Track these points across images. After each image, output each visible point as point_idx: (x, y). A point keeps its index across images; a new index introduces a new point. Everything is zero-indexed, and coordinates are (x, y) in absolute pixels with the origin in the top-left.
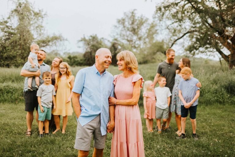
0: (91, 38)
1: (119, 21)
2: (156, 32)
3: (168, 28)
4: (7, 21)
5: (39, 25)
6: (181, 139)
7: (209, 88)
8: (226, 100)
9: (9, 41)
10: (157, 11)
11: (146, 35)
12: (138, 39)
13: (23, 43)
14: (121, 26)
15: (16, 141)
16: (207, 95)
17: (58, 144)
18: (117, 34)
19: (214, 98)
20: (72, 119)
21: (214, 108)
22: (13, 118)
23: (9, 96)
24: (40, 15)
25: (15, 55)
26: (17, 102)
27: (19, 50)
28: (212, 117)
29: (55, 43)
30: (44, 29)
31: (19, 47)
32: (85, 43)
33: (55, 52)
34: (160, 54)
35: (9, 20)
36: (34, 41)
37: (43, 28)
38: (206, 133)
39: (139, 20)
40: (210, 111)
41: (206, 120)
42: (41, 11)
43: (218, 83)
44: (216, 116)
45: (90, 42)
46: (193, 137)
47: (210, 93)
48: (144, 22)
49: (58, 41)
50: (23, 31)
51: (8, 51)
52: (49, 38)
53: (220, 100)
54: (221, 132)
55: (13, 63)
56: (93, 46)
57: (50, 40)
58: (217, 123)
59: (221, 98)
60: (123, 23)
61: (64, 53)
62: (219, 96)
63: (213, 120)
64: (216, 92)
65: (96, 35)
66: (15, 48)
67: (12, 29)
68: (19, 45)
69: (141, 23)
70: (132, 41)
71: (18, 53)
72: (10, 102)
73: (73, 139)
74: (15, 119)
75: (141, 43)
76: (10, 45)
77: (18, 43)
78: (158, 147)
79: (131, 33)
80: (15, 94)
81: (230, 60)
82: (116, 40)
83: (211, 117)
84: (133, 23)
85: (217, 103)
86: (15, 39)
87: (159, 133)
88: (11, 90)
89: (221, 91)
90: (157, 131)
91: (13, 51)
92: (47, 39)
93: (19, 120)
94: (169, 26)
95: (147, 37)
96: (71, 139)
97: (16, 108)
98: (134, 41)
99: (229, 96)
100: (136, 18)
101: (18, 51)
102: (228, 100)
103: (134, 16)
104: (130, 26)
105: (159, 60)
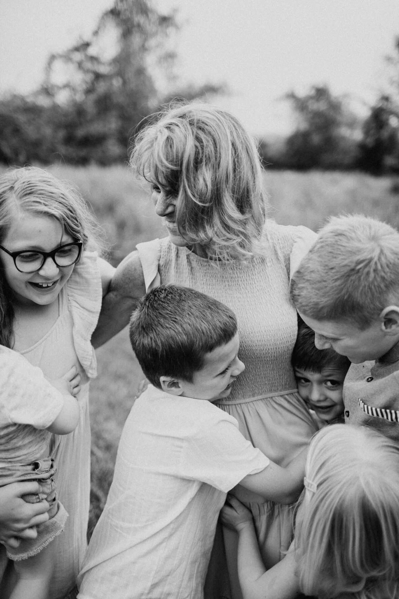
35: (94, 40)
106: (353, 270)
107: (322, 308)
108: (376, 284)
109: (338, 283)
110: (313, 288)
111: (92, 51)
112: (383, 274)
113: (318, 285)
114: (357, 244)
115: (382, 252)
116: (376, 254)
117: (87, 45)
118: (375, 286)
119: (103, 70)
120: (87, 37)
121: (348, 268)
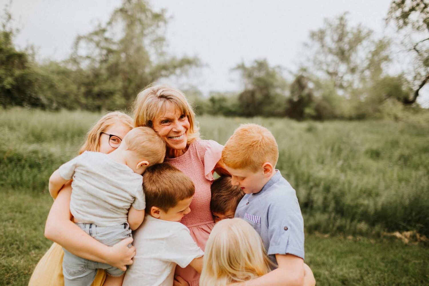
0: (255, 65)
1: (313, 35)
2: (386, 59)
3: (415, 49)
11: (366, 64)
12: (349, 72)
13: (127, 69)
14: (317, 46)
18: (308, 60)
25: (112, 91)
29: (186, 70)
30: (168, 45)
32: (243, 74)
35: (109, 28)
37: (166, 43)
39: (354, 34)
42: (165, 10)
45: (252, 72)
48: (364, 38)
51: (102, 83)
52: (175, 61)
56: (259, 80)
57: (177, 64)
60: (322, 39)
67: (113, 43)
68: (121, 72)
69: (358, 39)
70: (336, 74)
75: (356, 78)
79: (336, 58)
82: (304, 70)
84: (340, 39)
91: (109, 83)
92: (171, 63)
94: (417, 44)
95: (368, 68)
98: (340, 75)
100: (348, 29)
103: (344, 25)
104: (333, 46)
105: (389, 115)
106: (251, 145)
107: (237, 163)
108: (260, 151)
109: (244, 151)
110: (233, 154)
111: (107, 35)
112: (263, 147)
113: (235, 153)
114: (253, 134)
115: (263, 138)
116: (261, 138)
117: (104, 31)
118: (260, 153)
119: (114, 47)
120: (104, 26)
121: (249, 145)
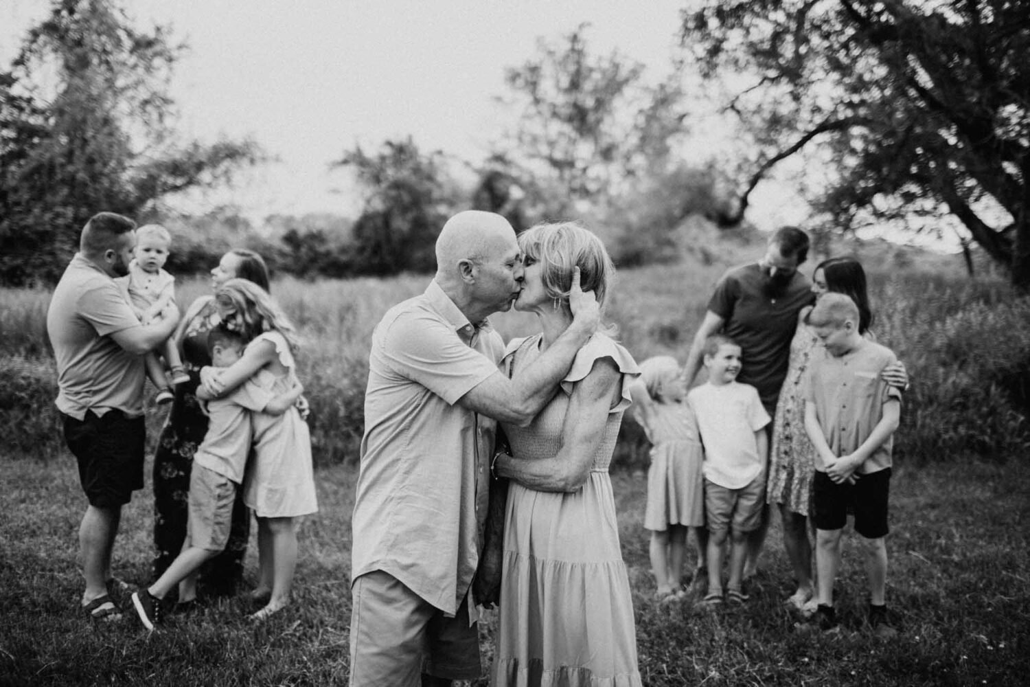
0: (387, 151)
1: (514, 77)
2: (678, 126)
3: (733, 107)
4: (9, 75)
5: (154, 94)
6: (816, 633)
7: (929, 383)
8: (1008, 439)
9: (20, 166)
10: (687, 29)
11: (634, 140)
12: (598, 158)
13: (81, 175)
14: (525, 98)
15: (35, 647)
16: (925, 417)
17: (238, 664)
18: (506, 136)
19: (955, 429)
20: (303, 531)
21: (955, 477)
22: (27, 527)
23: (12, 424)
24: (157, 48)
25: (48, 227)
26: (49, 450)
27: (65, 204)
28: (951, 521)
29: (226, 172)
30: (178, 112)
31: (65, 191)
32: (361, 175)
33: (229, 213)
34: (700, 226)
36: (131, 167)
37: (172, 108)
38: (931, 601)
39: (604, 72)
40: (938, 493)
41: (924, 537)
42: (164, 30)
43: (970, 360)
44: (970, 519)
45: (382, 170)
46: (871, 622)
47: (935, 405)
48: (626, 81)
49: (239, 167)
50: (84, 121)
51: (17, 209)
52: (201, 151)
53: (981, 438)
54: (999, 596)
55: (38, 262)
56: (397, 185)
57: (204, 159)
58: (977, 552)
59: (989, 431)
60: (533, 85)
61: (269, 220)
62: (979, 422)
63: (958, 536)
64: (963, 400)
65: (410, 138)
66: (49, 198)
67: (34, 111)
68: (63, 181)
69: (614, 85)
70: (571, 164)
71: (60, 221)
72: (19, 448)
73: (305, 634)
74: (33, 534)
75: (613, 171)
76: (26, 185)
77: (59, 177)
78: (714, 673)
79: (567, 129)
80: (39, 412)
81: (1016, 253)
82: (499, 158)
83: (945, 519)
84: (575, 85)
85: (967, 452)
86: (48, 155)
87: (711, 602)
88: (23, 394)
89: (984, 399)
90: (705, 592)
91: (36, 211)
92: (190, 156)
93: (56, 538)
94: (737, 98)
95: (641, 148)
96: (299, 639)
97: (45, 479)
98: (580, 165)
99: (1022, 422)
100: (590, 61)
101: (60, 209)
102: (1019, 440)
103: (580, 53)
104: (561, 99)
105: (691, 250)
111: (17, 89)
120: (4, 67)
